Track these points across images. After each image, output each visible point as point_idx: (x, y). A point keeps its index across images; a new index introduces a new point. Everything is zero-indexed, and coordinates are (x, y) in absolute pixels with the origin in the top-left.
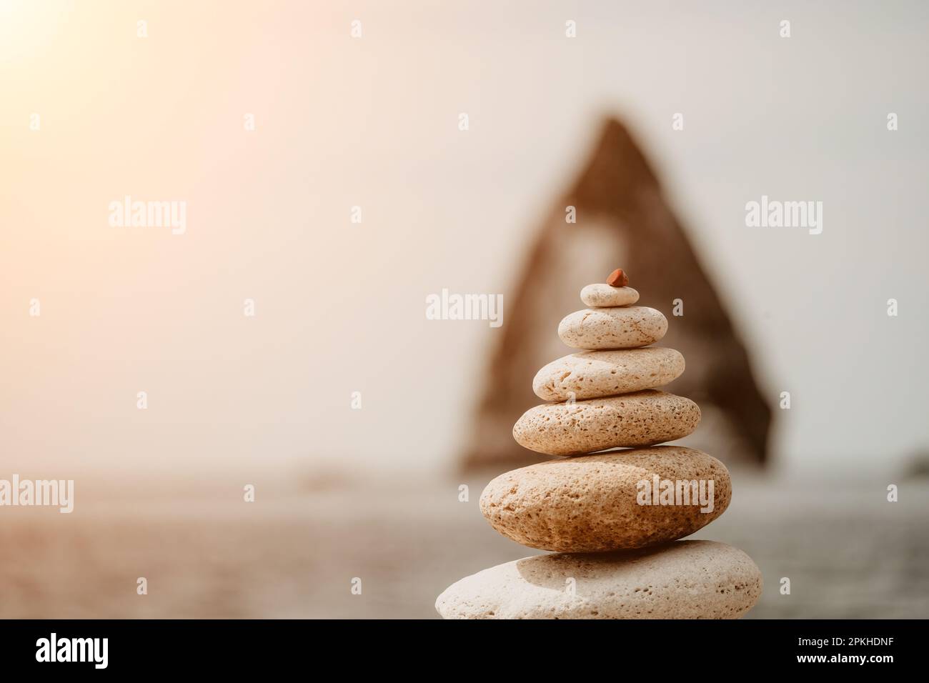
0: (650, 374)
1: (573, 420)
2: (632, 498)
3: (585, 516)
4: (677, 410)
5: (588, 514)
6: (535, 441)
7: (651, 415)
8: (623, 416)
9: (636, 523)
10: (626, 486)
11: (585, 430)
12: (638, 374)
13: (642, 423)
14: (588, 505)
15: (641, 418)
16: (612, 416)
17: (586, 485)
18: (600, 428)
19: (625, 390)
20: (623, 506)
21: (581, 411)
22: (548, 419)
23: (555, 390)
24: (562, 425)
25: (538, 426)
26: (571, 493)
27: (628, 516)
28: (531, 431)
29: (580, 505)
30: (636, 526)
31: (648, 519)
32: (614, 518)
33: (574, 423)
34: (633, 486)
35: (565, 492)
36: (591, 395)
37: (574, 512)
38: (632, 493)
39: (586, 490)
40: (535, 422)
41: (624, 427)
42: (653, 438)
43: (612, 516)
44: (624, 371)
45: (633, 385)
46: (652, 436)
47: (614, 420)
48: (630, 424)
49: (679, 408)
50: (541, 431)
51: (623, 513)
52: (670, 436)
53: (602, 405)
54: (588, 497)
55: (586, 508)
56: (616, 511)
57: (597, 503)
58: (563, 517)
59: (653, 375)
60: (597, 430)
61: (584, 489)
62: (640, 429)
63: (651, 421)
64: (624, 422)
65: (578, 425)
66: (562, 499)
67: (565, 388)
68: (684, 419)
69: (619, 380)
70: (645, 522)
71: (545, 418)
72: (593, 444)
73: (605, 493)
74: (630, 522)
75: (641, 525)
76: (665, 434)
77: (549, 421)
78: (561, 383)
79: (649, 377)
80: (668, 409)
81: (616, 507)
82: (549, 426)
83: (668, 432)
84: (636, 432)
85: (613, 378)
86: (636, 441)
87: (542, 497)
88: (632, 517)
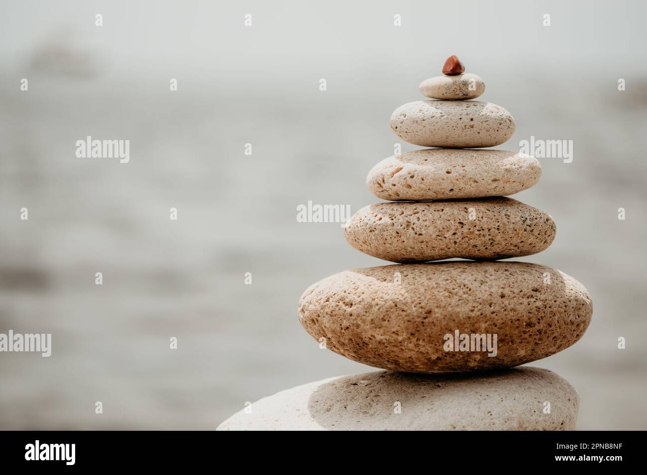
0: (492, 178)
1: (408, 222)
2: (404, 313)
3: (355, 328)
4: (528, 222)
5: (358, 326)
6: (365, 242)
7: (497, 224)
8: (465, 222)
9: (411, 343)
10: (402, 299)
11: (420, 234)
12: (477, 178)
13: (486, 232)
14: (358, 316)
15: (485, 226)
16: (452, 222)
17: (363, 293)
18: (437, 233)
19: (461, 195)
20: (394, 321)
21: (418, 213)
22: (381, 219)
23: (385, 186)
24: (395, 227)
25: (368, 226)
26: (347, 300)
27: (399, 334)
28: (361, 231)
29: (351, 315)
30: (411, 346)
31: (424, 340)
32: (384, 334)
33: (408, 226)
34: (409, 301)
35: (342, 299)
36: (423, 196)
37: (345, 321)
38: (406, 308)
39: (360, 299)
40: (366, 221)
41: (465, 235)
42: (498, 250)
43: (382, 331)
44: (461, 172)
45: (470, 189)
46: (497, 249)
47: (454, 225)
48: (473, 232)
49: (531, 220)
50: (371, 231)
51: (394, 330)
52: (519, 250)
53: (442, 208)
54: (360, 306)
55: (356, 319)
56: (386, 326)
57: (368, 314)
58: (336, 326)
59: (495, 180)
60: (434, 236)
61: (359, 297)
62: (483, 239)
63: (497, 232)
64: (465, 229)
65: (413, 229)
66: (338, 305)
67: (395, 185)
68: (536, 233)
69: (455, 182)
70: (421, 342)
71: (378, 218)
72: (428, 252)
73: (377, 305)
74: (403, 340)
75: (417, 345)
76: (512, 248)
77: (381, 222)
78: (391, 179)
79: (490, 182)
80: (518, 219)
81: (386, 322)
82: (380, 227)
83: (516, 246)
84: (478, 243)
85: (447, 178)
86: (477, 253)
87: (322, 301)
88: (405, 335)
